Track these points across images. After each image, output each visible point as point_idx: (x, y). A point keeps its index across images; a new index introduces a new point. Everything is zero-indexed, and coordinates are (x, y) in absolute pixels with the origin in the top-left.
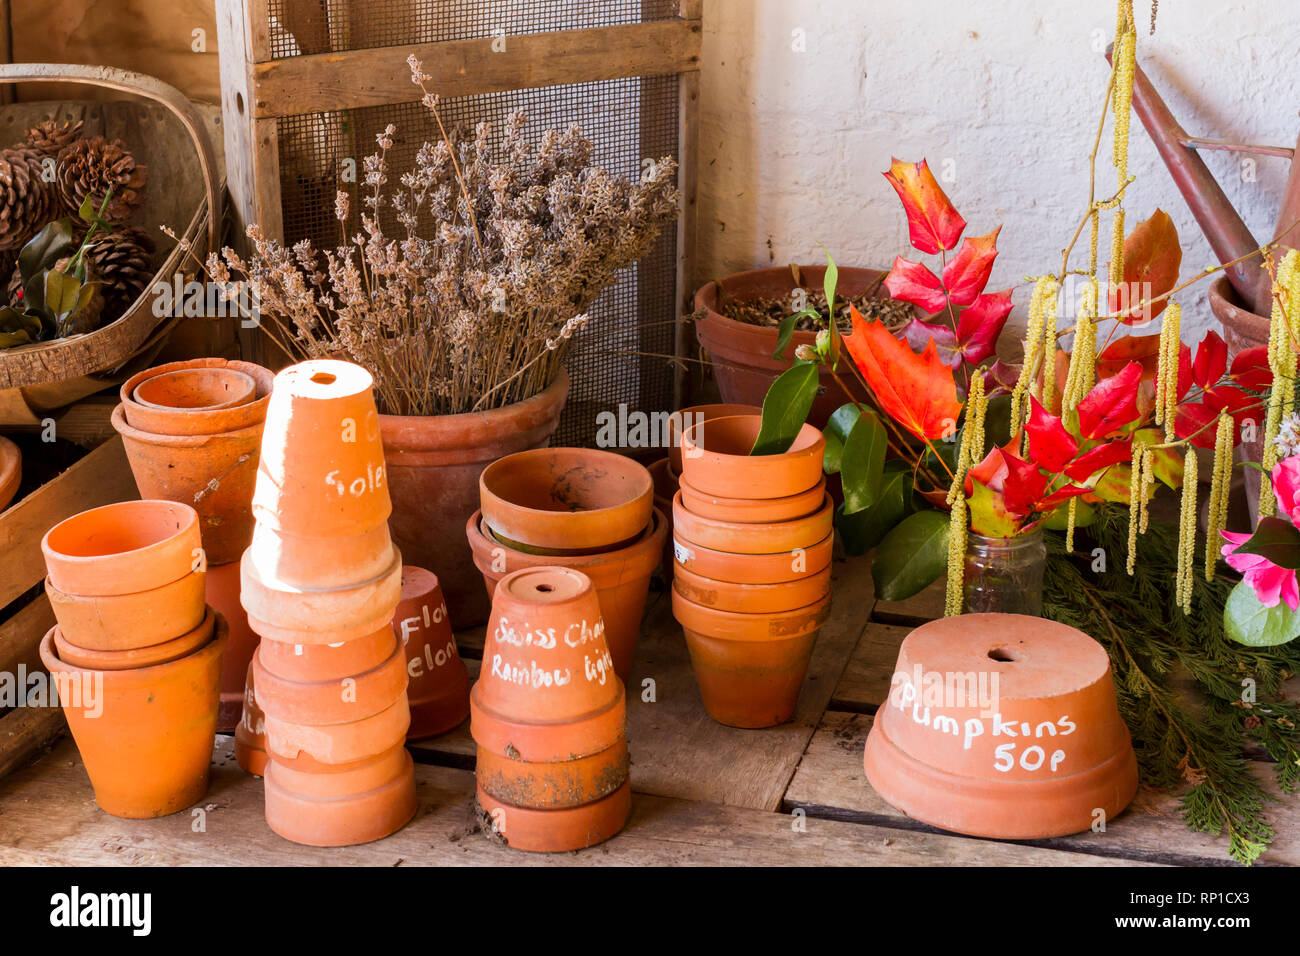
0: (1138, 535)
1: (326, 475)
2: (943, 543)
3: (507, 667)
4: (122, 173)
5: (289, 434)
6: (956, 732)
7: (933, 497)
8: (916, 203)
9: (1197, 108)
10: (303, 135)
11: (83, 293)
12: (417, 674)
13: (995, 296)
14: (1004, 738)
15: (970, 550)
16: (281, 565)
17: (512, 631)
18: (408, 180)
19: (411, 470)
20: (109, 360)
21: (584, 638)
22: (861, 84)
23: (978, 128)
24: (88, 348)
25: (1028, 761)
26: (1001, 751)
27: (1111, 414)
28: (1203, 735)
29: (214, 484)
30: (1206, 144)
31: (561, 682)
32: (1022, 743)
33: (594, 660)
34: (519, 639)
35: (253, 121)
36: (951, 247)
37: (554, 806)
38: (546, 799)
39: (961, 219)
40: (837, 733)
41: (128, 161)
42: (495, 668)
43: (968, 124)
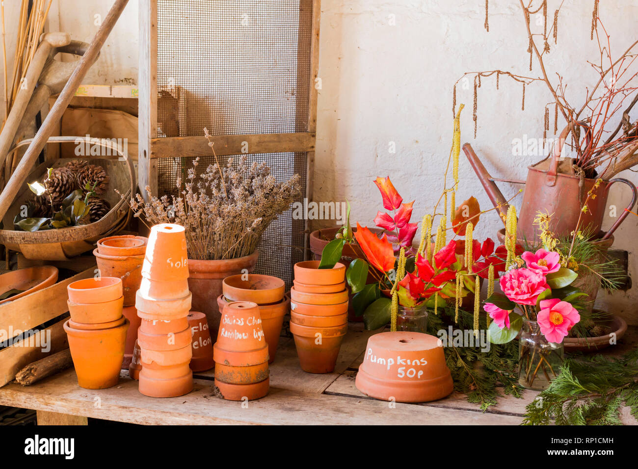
0: (459, 307)
1: (167, 259)
2: (389, 309)
3: (226, 332)
4: (101, 177)
5: (155, 245)
6: (385, 363)
7: (386, 292)
8: (385, 192)
9: (497, 169)
10: (167, 175)
11: (86, 209)
12: (196, 348)
13: (412, 224)
14: (401, 365)
15: (399, 312)
16: (150, 291)
17: (228, 319)
18: (203, 176)
19: (199, 280)
20: (93, 235)
21: (254, 323)
22: (375, 160)
23: (418, 176)
24: (86, 230)
25: (410, 374)
26: (400, 370)
27: (446, 260)
28: (480, 379)
29: (128, 274)
30: (497, 180)
31: (245, 338)
32: (408, 367)
33: (257, 331)
34: (231, 322)
35: (149, 159)
36: (397, 208)
37: (241, 383)
38: (238, 380)
39: (401, 198)
40: (348, 376)
41: (103, 173)
42: (222, 333)
43: (415, 174)
